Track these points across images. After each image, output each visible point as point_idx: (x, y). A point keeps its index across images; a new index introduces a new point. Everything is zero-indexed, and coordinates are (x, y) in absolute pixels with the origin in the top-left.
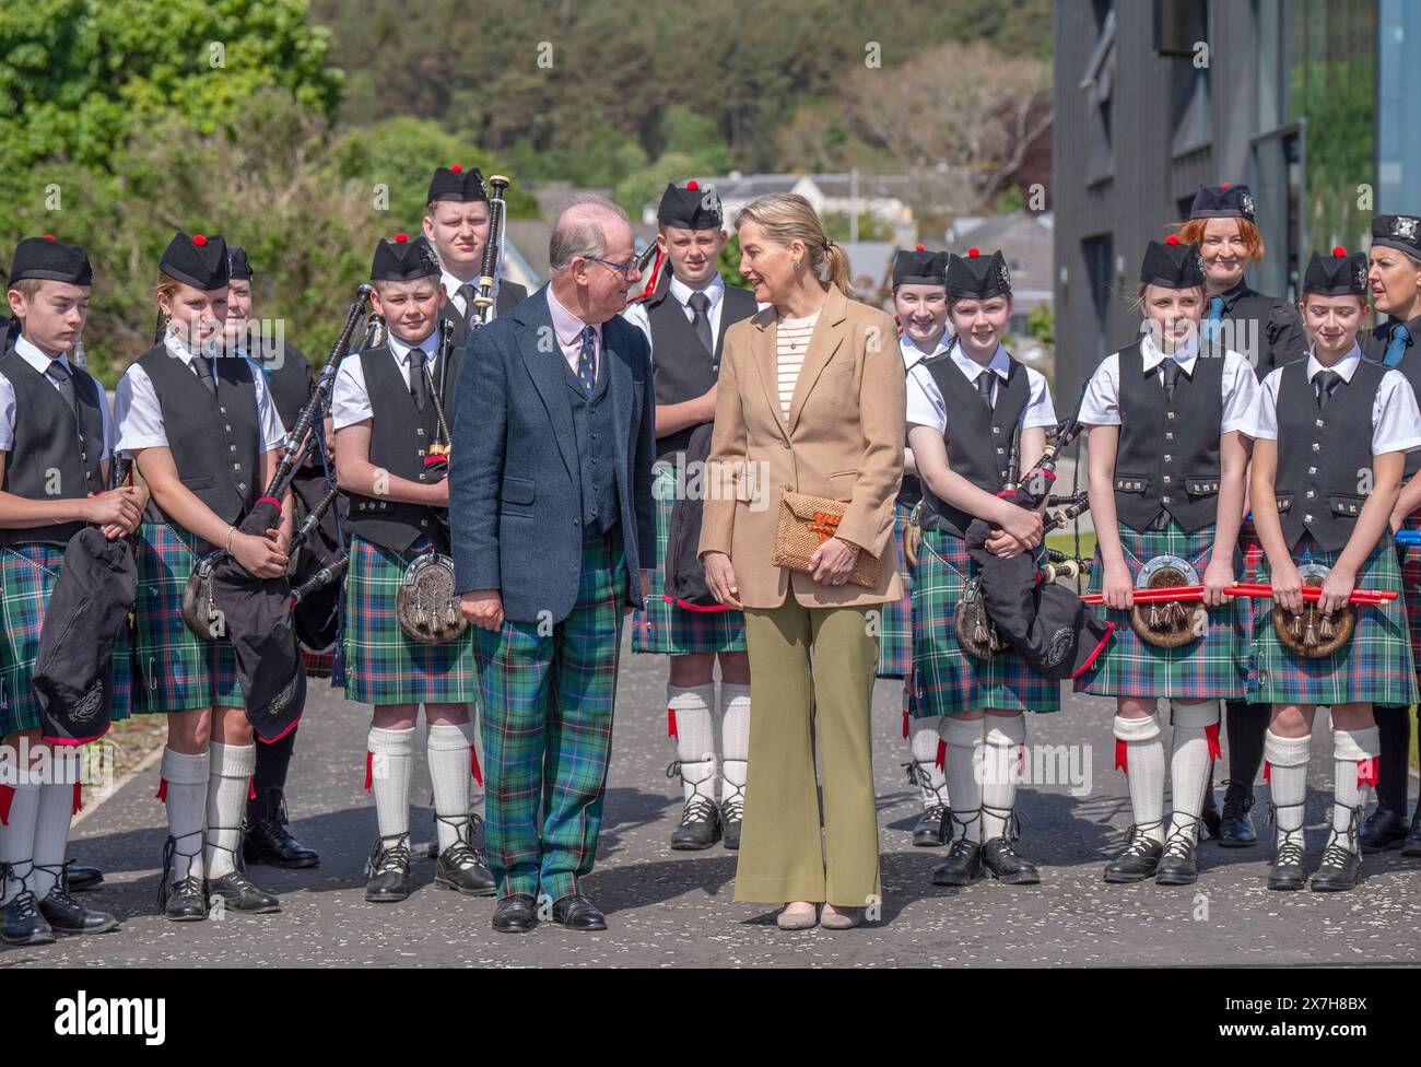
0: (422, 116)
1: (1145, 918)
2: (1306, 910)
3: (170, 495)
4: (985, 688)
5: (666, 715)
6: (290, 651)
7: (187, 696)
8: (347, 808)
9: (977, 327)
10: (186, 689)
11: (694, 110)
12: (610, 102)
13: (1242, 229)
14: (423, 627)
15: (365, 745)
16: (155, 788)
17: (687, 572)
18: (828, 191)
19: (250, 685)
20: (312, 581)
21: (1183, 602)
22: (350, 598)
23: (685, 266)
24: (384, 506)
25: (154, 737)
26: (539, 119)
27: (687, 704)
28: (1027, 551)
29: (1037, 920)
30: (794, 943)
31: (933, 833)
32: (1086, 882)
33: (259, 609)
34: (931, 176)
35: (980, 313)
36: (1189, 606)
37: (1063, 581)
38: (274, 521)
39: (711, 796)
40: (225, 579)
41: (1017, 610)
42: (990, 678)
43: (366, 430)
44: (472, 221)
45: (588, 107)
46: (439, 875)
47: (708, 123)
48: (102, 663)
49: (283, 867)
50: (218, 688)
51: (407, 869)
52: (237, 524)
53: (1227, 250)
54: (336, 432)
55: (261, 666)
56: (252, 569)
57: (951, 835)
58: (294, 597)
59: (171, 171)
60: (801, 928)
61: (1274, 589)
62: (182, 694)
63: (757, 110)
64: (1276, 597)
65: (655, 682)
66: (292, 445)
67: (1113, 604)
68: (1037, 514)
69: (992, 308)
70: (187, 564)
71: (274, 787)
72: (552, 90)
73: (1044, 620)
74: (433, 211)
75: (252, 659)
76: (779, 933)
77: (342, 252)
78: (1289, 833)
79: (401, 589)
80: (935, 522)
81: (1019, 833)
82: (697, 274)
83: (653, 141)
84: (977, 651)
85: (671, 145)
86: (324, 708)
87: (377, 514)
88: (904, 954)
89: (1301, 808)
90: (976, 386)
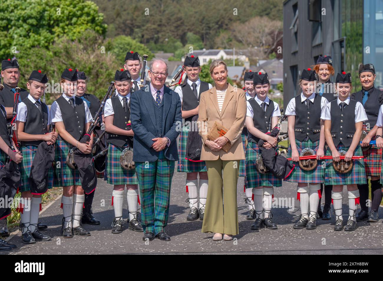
0: (127, 35)
1: (303, 238)
2: (343, 236)
3: (63, 134)
4: (263, 181)
5: (186, 186)
6: (92, 171)
7: (67, 183)
8: (107, 210)
9: (261, 91)
10: (67, 181)
11: (194, 33)
12: (173, 31)
13: (328, 67)
14: (126, 166)
15: (112, 194)
16: (60, 204)
17: (191, 152)
18: (227, 53)
19: (82, 180)
20: (98, 154)
21: (312, 159)
22: (108, 158)
23: (191, 76)
24: (117, 136)
25: (60, 191)
26: (156, 36)
27: (191, 185)
28: (273, 147)
29: (277, 238)
30: (217, 244)
31: (251, 216)
32: (289, 229)
33: (85, 161)
34: (253, 50)
35: (262, 88)
36: (313, 160)
37: (282, 154)
38: (88, 140)
39: (197, 207)
40: (76, 154)
41: (271, 162)
42: (265, 179)
43: (112, 117)
44: (136, 65)
45: (168, 33)
46: (130, 227)
47: (198, 36)
48: (46, 175)
49: (91, 224)
50: (75, 181)
51: (122, 225)
52: (79, 141)
53: (325, 72)
54: (105, 117)
55: (85, 175)
56: (83, 151)
57: (256, 217)
58: (93, 159)
59: (64, 50)
60: (218, 240)
61: (333, 157)
62: (66, 182)
63: (210, 33)
64: (334, 159)
65: (183, 178)
66: (94, 121)
67: (294, 160)
68: (276, 138)
69: (265, 87)
70: (67, 150)
71: (89, 205)
72: (159, 29)
73: (277, 164)
74: (126, 63)
75: (83, 174)
76: (213, 241)
77: (106, 70)
78: (339, 216)
79: (121, 156)
80: (251, 140)
81: (272, 217)
82: (194, 78)
83: (184, 41)
84: (261, 172)
85: (189, 42)
86: (102, 184)
87: (115, 138)
88: (244, 247)
89: (341, 210)
90: (261, 106)
